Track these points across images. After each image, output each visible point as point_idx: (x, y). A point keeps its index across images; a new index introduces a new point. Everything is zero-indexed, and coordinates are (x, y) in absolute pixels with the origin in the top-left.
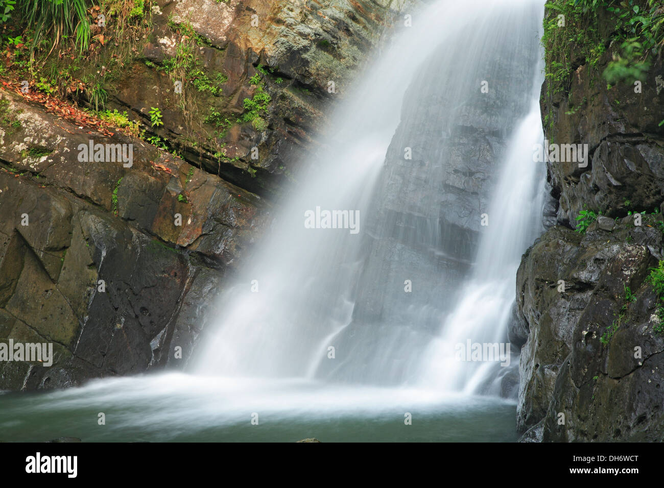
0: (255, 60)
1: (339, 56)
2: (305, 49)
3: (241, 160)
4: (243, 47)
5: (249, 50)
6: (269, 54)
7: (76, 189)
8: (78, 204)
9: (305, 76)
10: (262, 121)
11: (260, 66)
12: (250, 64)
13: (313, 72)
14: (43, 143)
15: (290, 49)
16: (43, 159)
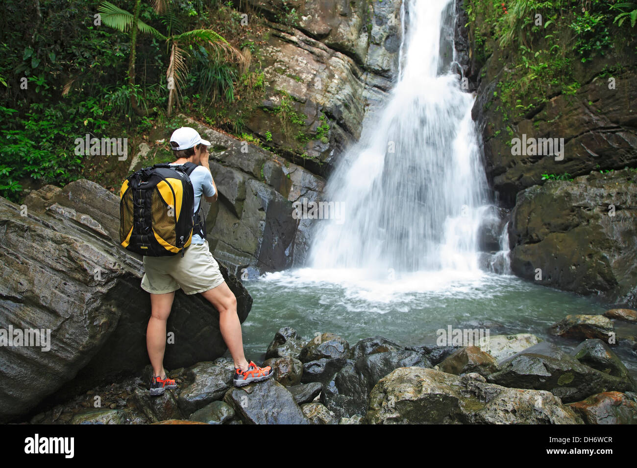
0: (320, 108)
1: (350, 112)
2: (340, 106)
3: (316, 158)
4: (315, 103)
5: (318, 104)
6: (328, 106)
7: (244, 168)
8: (247, 176)
9: (341, 118)
10: (326, 139)
11: (324, 111)
12: (319, 111)
13: (344, 117)
14: (222, 144)
15: (335, 105)
16: (222, 153)
